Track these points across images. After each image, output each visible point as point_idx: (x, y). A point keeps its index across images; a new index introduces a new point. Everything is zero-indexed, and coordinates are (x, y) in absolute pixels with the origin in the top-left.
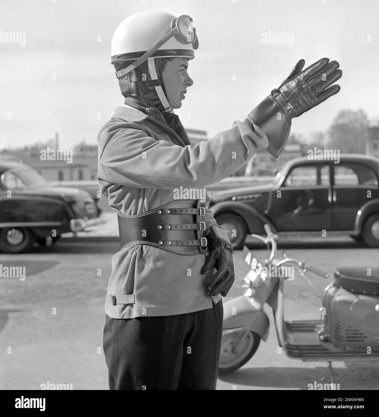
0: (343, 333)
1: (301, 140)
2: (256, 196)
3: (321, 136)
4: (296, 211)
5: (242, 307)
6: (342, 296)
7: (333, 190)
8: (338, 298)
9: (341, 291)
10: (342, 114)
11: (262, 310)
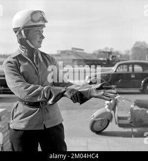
0: (137, 120)
1: (121, 53)
2: (106, 75)
3: (128, 51)
4: (120, 81)
5: (104, 111)
6: (136, 108)
7: (133, 73)
8: (135, 109)
9: (136, 106)
10: (137, 43)
11: (110, 112)
